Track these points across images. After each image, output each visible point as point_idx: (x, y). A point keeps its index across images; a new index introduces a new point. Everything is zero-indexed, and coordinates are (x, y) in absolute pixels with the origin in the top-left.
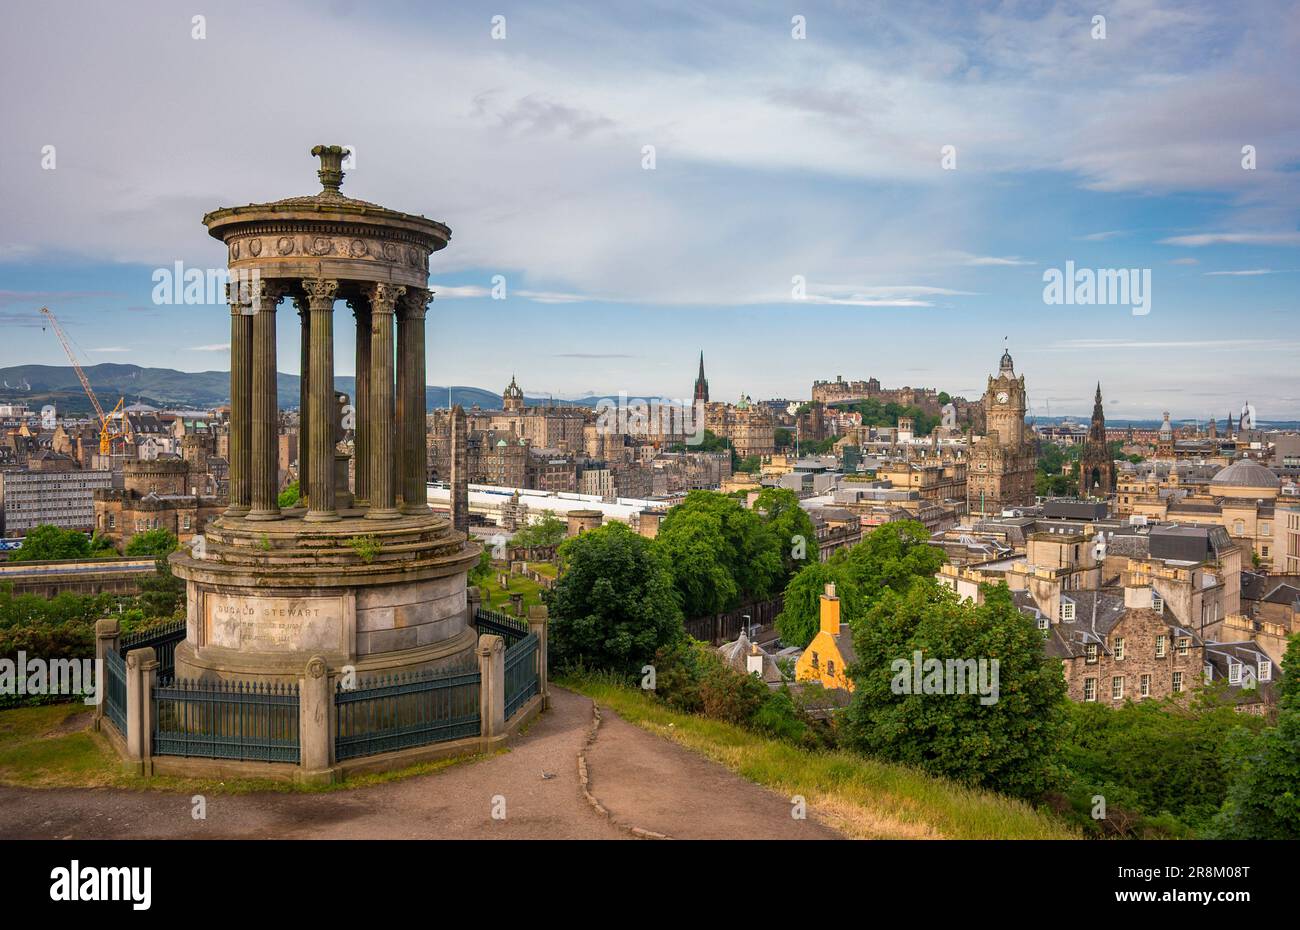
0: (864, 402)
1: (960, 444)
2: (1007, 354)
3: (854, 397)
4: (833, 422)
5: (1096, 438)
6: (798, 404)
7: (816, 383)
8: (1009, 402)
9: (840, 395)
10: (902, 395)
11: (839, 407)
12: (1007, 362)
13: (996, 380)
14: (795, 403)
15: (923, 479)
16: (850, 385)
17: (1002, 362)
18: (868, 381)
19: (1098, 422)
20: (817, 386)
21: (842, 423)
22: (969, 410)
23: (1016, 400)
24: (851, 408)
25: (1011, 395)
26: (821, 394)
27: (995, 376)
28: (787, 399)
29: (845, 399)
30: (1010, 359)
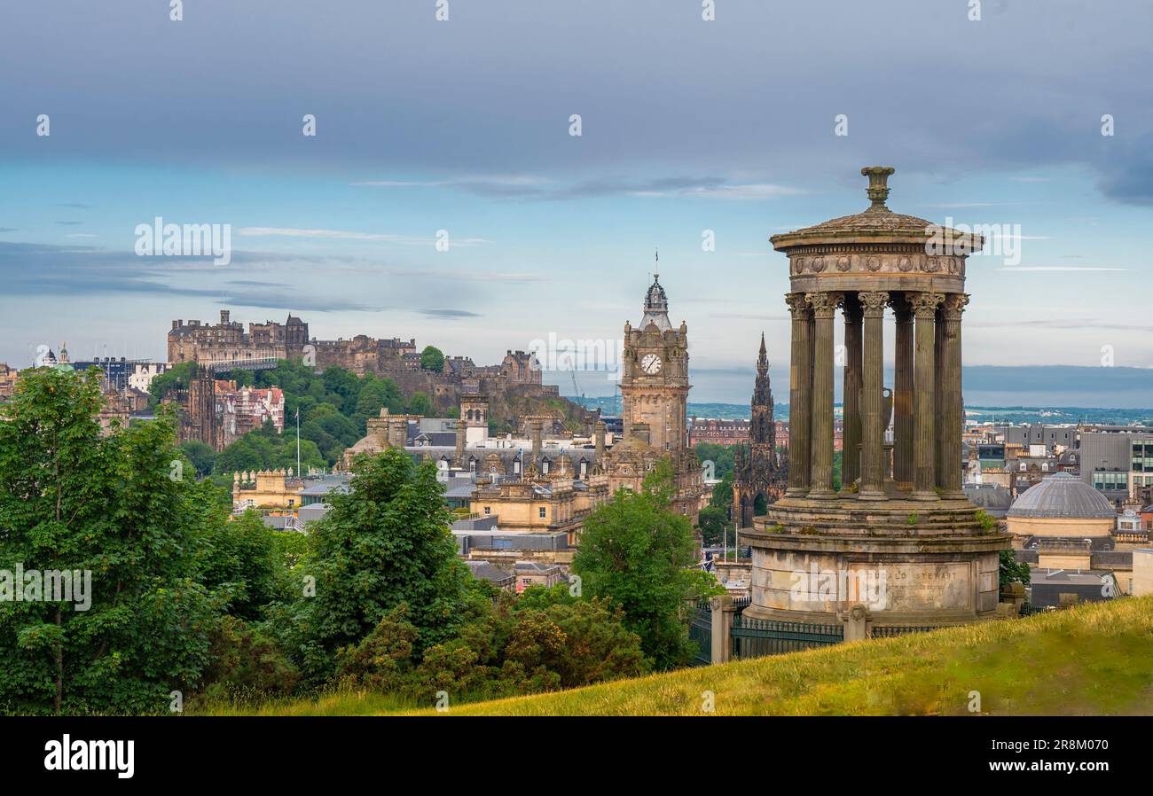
0: (281, 366)
1: (581, 449)
2: (656, 285)
3: (258, 357)
4: (231, 408)
5: (761, 439)
6: (153, 369)
7: (177, 324)
8: (664, 373)
9: (230, 350)
10: (354, 352)
11: (238, 376)
12: (656, 300)
13: (638, 332)
14: (146, 366)
15: (554, 513)
16: (247, 331)
17: (649, 298)
18: (283, 323)
19: (763, 408)
20: (180, 331)
21: (246, 408)
22: (483, 385)
23: (675, 370)
24: (261, 379)
25: (667, 360)
26: (187, 349)
27: (636, 325)
28: (128, 359)
29: (241, 358)
30: (662, 295)
